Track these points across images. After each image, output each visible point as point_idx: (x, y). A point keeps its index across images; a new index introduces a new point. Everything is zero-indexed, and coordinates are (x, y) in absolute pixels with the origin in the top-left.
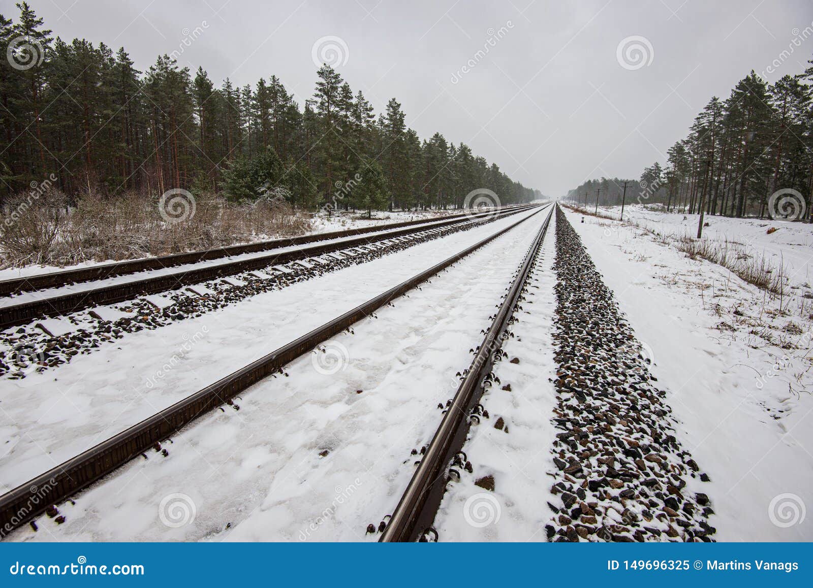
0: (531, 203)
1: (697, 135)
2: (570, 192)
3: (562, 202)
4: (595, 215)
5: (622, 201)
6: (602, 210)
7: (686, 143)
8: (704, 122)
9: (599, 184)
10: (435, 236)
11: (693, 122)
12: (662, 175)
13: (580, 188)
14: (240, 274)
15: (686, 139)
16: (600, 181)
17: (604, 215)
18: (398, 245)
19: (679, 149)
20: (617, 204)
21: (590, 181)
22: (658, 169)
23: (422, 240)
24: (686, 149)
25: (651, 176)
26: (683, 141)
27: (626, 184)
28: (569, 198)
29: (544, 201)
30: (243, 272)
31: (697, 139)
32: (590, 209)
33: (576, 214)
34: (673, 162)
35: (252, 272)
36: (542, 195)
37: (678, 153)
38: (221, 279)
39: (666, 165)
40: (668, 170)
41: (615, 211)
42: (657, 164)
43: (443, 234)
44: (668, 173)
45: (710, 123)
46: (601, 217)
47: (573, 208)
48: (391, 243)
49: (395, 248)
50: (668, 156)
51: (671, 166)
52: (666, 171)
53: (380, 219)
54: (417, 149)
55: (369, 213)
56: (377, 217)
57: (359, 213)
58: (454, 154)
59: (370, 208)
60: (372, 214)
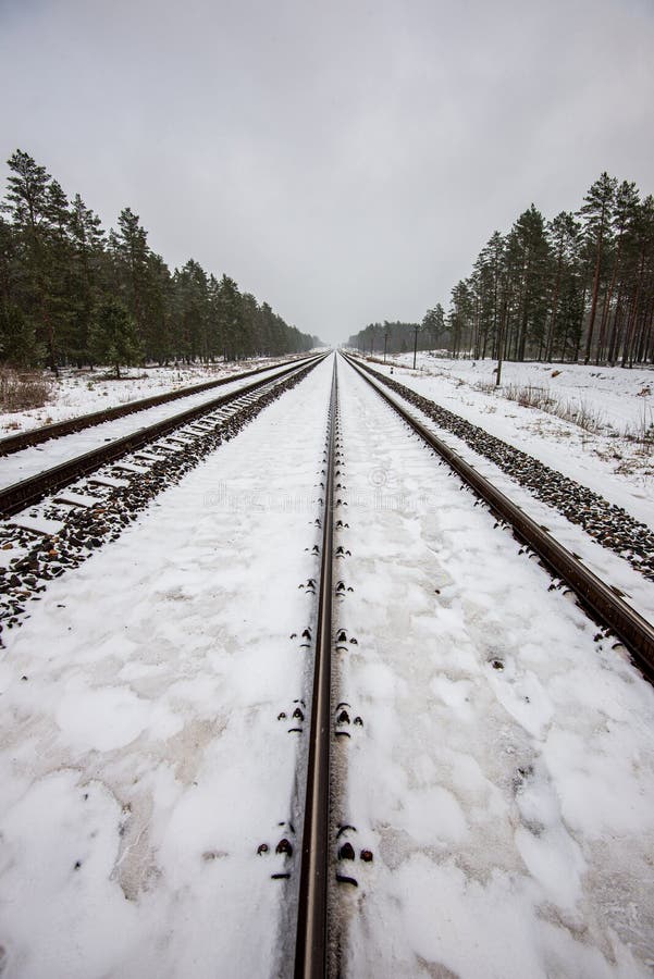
53: (134, 378)
54: (168, 281)
55: (118, 370)
56: (130, 375)
57: (101, 371)
58: (217, 289)
59: (117, 363)
60: (122, 371)
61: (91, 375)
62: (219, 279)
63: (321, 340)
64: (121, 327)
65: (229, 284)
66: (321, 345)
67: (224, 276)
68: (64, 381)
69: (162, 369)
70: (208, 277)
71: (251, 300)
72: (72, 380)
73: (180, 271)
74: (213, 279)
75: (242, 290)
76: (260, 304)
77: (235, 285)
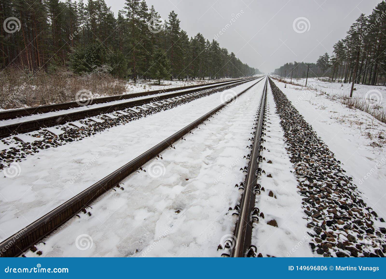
0: (254, 76)
1: (351, 36)
2: (276, 70)
3: (271, 76)
4: (291, 83)
5: (307, 75)
6: (294, 81)
7: (344, 41)
8: (356, 29)
9: (292, 65)
10: (205, 95)
11: (349, 29)
12: (329, 60)
13: (282, 67)
14: (98, 116)
15: (344, 39)
16: (294, 64)
17: (296, 84)
18: (185, 100)
19: (340, 45)
20: (303, 77)
21: (287, 64)
22: (327, 56)
23: (197, 97)
24: (344, 45)
25: (323, 61)
26: (343, 40)
27: (309, 66)
28: (275, 74)
29: (261, 75)
30: (100, 115)
31: (351, 39)
32: (288, 80)
33: (280, 83)
34: (336, 52)
35: (105, 114)
36: (260, 72)
37: (339, 48)
38: (88, 118)
39: (332, 54)
40: (333, 58)
41: (302, 81)
42: (327, 53)
43: (209, 94)
44: (333, 59)
45: (359, 29)
46: (295, 85)
47: (278, 80)
48: (180, 99)
49: (183, 101)
50: (334, 49)
51: (335, 54)
52: (332, 58)
53: (166, 85)
54: (187, 43)
55: (159, 81)
56: (164, 84)
57: (153, 81)
58: (209, 46)
59: (159, 78)
60: (161, 82)
61: (148, 83)
62: (211, 42)
63: (260, 70)
64: (163, 63)
65: (215, 44)
66: (260, 73)
67: (213, 40)
68: (137, 85)
69: (178, 82)
70: (206, 41)
71: (225, 51)
72: (140, 85)
73: (193, 38)
74: (208, 42)
75: (221, 46)
76: (229, 53)
77: (218, 44)
